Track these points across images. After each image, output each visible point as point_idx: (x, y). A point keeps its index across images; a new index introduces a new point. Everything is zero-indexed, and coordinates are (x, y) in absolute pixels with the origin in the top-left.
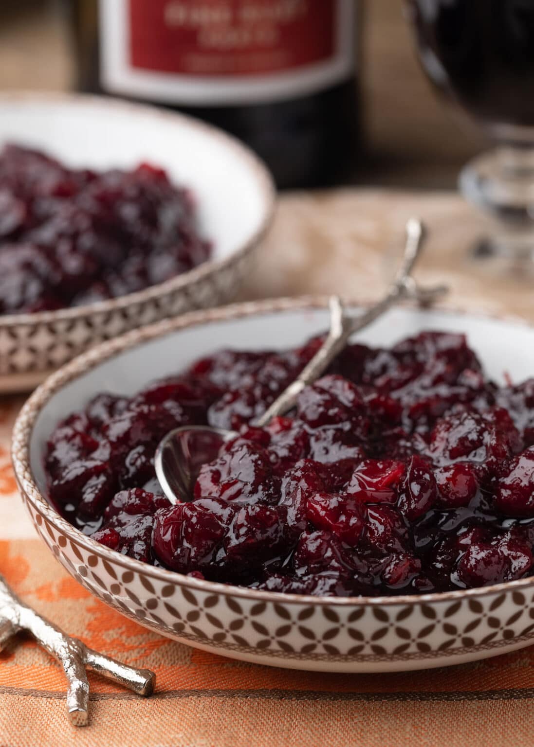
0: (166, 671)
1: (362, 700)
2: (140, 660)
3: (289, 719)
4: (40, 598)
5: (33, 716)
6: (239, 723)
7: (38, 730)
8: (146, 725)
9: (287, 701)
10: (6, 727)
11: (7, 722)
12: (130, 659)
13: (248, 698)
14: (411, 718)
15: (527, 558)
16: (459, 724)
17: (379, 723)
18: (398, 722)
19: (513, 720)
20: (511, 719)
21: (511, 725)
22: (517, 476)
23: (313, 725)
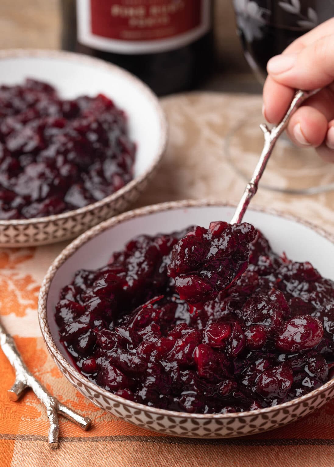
0: (115, 424)
1: (210, 444)
2: (102, 417)
3: (174, 458)
4: (53, 376)
5: (51, 456)
6: (150, 461)
7: (54, 464)
8: (105, 461)
9: (173, 445)
10: (38, 464)
11: (39, 460)
12: (97, 416)
13: (155, 442)
14: (233, 457)
15: (290, 382)
16: (256, 461)
17: (217, 460)
18: (227, 459)
19: (282, 459)
20: (281, 458)
21: (281, 462)
22: (287, 335)
23: (185, 461)
